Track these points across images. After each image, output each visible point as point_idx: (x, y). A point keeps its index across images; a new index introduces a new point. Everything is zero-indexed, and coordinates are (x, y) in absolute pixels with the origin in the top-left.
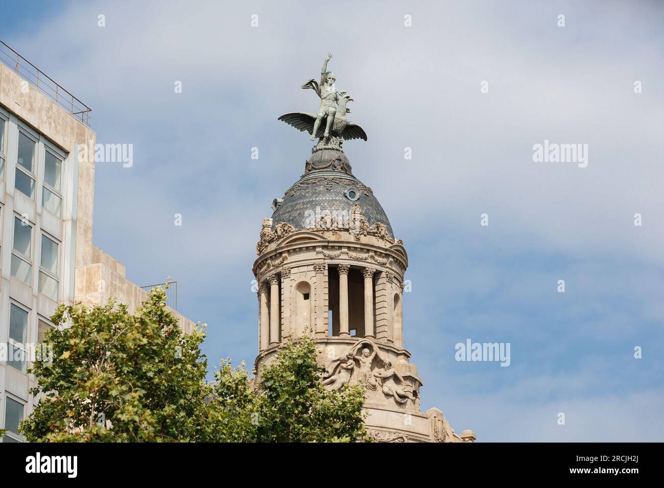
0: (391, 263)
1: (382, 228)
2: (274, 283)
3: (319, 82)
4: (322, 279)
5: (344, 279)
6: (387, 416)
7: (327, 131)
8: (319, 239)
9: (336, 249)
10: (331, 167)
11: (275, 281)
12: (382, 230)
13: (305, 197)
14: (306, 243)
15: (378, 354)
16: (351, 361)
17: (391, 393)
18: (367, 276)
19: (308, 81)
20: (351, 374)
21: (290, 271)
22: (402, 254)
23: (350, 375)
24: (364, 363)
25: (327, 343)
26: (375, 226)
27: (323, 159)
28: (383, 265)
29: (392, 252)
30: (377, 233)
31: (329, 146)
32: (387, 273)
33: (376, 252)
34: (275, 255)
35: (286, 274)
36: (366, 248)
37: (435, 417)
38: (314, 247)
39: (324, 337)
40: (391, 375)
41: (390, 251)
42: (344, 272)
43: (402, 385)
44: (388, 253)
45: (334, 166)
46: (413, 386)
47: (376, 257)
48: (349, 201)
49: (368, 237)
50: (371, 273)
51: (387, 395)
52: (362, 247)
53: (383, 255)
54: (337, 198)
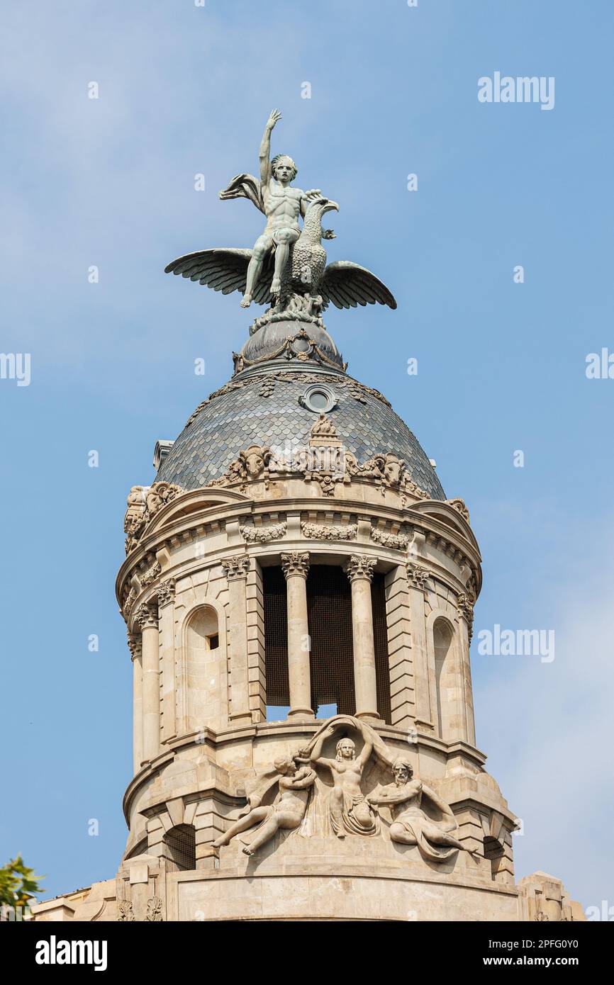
0: (420, 544)
1: (390, 465)
2: (147, 624)
3: (257, 181)
4: (242, 591)
5: (296, 588)
6: (403, 892)
7: (276, 280)
8: (231, 501)
9: (274, 520)
10: (285, 354)
11: (151, 619)
12: (391, 469)
13: (211, 420)
14: (202, 516)
15: (378, 750)
16: (305, 769)
17: (410, 837)
18: (356, 576)
19: (232, 182)
20: (308, 801)
21: (172, 587)
22: (456, 527)
23: (303, 804)
24: (339, 772)
25: (255, 739)
26: (372, 462)
27: (265, 342)
28: (399, 548)
29: (421, 518)
30: (379, 478)
31: (285, 314)
32: (409, 568)
33: (374, 520)
34: (145, 559)
35: (165, 595)
36: (347, 513)
37: (538, 892)
38: (222, 522)
39: (249, 725)
40: (410, 795)
41: (412, 515)
42: (296, 571)
43: (446, 820)
44: (407, 519)
45: (292, 352)
46: (485, 824)
47: (377, 532)
48: (310, 414)
49: (355, 487)
50: (364, 568)
51: (399, 842)
52: (338, 508)
53: (397, 526)
54: (282, 411)
